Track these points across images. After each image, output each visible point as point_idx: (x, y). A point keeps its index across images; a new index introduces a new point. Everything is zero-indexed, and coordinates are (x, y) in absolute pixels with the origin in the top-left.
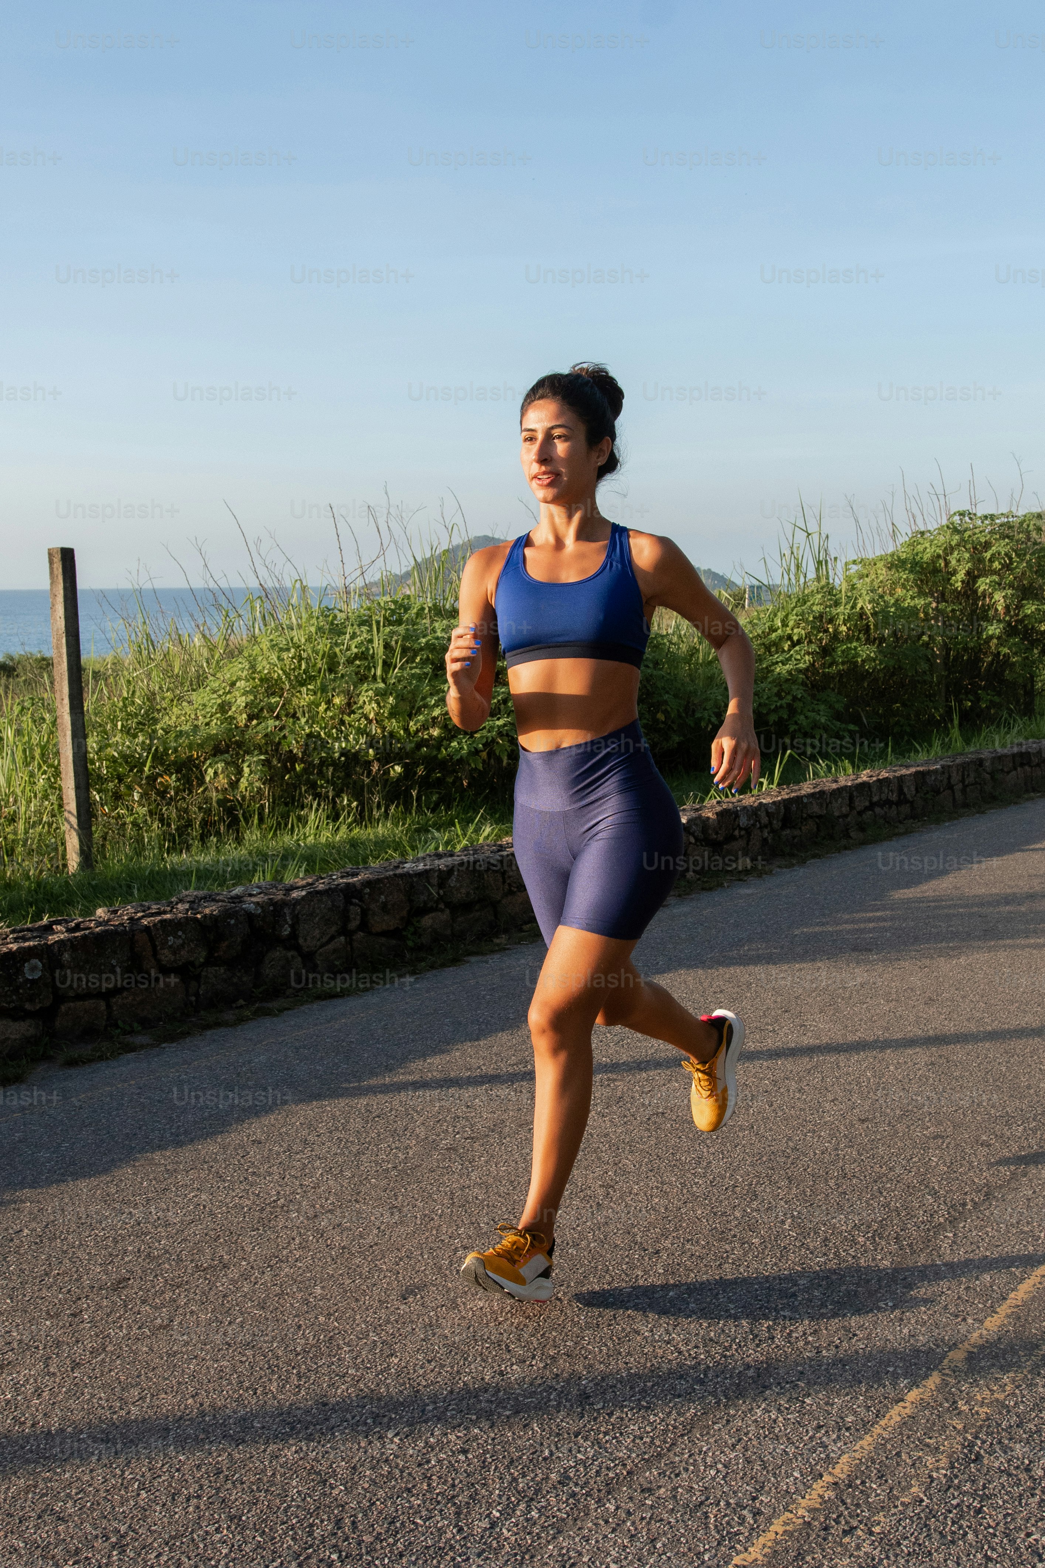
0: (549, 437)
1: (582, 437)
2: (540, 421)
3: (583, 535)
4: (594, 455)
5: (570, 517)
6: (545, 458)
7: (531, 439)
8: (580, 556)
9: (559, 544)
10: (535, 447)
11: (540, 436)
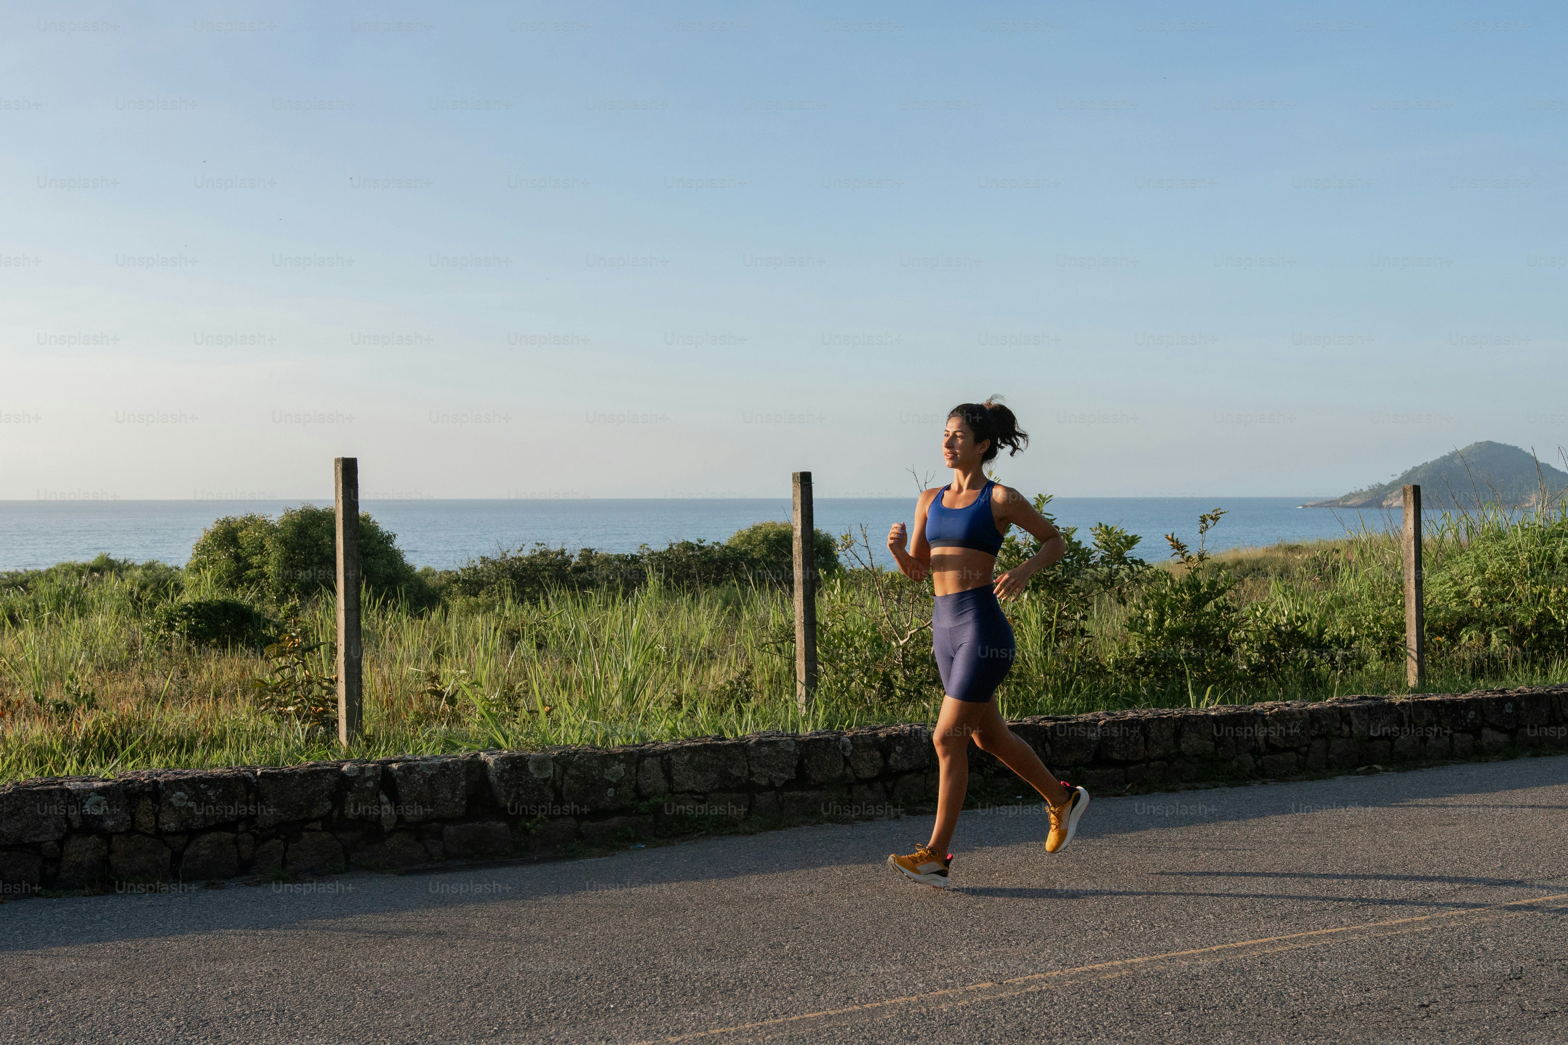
0: (954, 436)
1: (971, 438)
2: (952, 427)
3: (971, 486)
4: (978, 447)
5: (965, 477)
6: (950, 445)
7: (948, 435)
8: (967, 496)
9: (960, 488)
10: (947, 439)
11: (951, 434)
